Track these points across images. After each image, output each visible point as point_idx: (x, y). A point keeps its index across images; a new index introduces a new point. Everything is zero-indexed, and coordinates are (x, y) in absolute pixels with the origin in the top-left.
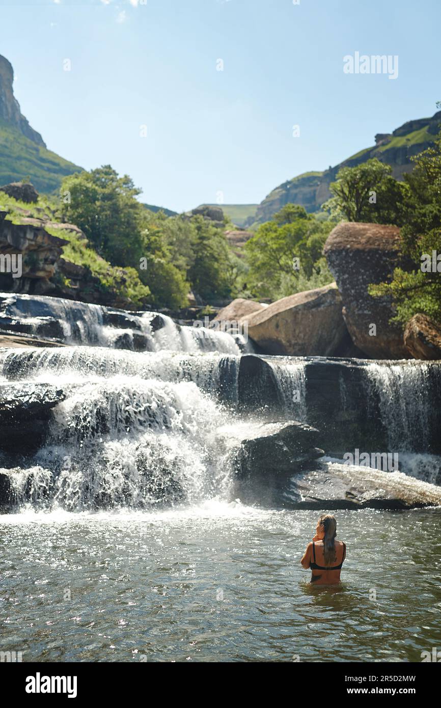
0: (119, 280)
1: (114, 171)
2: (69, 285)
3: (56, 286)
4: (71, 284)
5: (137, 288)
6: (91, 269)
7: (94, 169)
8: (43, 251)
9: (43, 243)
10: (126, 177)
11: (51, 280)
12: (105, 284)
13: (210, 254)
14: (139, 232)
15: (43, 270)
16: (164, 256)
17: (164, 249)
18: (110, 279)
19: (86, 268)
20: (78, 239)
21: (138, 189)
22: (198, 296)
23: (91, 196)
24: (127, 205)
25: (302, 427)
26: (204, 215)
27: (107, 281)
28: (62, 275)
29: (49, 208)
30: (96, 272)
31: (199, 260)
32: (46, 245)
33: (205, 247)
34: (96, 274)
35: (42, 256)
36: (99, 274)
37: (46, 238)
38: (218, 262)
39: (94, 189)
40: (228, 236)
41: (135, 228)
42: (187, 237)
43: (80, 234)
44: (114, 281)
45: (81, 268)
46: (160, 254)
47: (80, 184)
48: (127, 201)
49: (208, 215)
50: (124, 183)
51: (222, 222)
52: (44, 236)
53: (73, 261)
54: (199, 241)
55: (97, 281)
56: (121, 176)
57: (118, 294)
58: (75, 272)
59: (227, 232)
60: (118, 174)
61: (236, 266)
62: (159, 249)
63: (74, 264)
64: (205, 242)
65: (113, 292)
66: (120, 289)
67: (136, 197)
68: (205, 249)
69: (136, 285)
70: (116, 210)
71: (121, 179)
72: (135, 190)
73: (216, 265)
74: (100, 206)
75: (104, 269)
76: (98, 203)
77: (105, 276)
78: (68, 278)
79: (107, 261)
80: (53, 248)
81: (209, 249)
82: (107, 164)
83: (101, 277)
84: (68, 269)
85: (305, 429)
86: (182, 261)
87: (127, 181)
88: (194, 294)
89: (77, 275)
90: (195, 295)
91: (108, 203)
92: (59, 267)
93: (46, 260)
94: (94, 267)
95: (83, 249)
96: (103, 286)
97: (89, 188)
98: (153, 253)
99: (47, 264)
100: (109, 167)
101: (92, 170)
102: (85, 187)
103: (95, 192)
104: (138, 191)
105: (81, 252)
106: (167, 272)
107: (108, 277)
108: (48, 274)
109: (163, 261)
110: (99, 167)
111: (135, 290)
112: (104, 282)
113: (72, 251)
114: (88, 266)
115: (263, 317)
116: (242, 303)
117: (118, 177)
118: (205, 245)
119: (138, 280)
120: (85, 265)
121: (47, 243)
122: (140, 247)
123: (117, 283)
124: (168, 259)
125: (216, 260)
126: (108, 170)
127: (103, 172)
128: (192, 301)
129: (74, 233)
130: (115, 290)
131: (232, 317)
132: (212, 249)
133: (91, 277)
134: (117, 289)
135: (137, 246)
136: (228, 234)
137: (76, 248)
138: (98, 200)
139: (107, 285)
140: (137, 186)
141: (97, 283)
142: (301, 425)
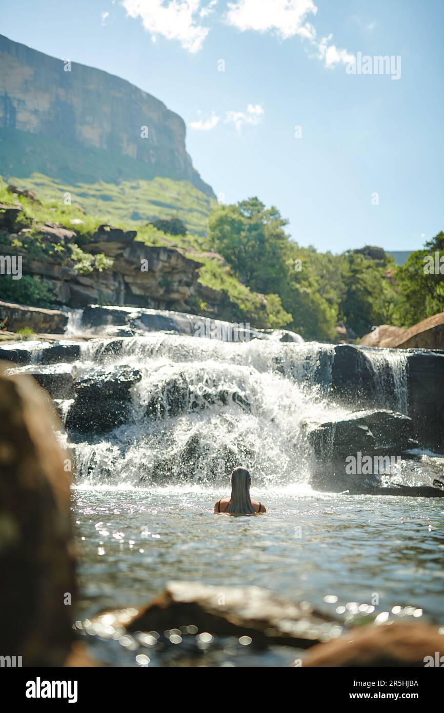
0: (258, 306)
1: (261, 203)
2: (205, 309)
3: (191, 309)
4: (207, 308)
5: (279, 316)
6: (229, 294)
7: (241, 201)
8: (177, 273)
9: (177, 265)
10: (273, 208)
11: (186, 302)
12: (243, 309)
13: (364, 287)
14: (284, 261)
15: (178, 291)
16: (310, 285)
17: (311, 279)
18: (249, 304)
19: (225, 293)
20: (220, 266)
21: (286, 220)
22: (351, 330)
23: (237, 227)
24: (272, 235)
25: (393, 415)
26: (364, 255)
27: (246, 306)
28: (197, 298)
29: (196, 241)
30: (235, 297)
31: (351, 294)
32: (179, 266)
33: (357, 281)
34: (235, 299)
35: (177, 278)
36: (238, 299)
37: (180, 261)
38: (372, 297)
39: (240, 221)
40: (389, 275)
41: (279, 258)
42: (337, 269)
43: (221, 262)
44: (253, 307)
45: (219, 292)
46: (306, 283)
47: (226, 216)
48: (272, 231)
49: (369, 254)
50: (271, 215)
51: (382, 261)
52: (178, 258)
53: (210, 286)
54: (351, 274)
55: (235, 306)
56: (268, 207)
57: (257, 319)
58: (212, 297)
59: (389, 270)
60: (264, 206)
61: (392, 302)
62: (306, 279)
63: (211, 289)
64: (358, 276)
65: (251, 317)
66: (258, 314)
67: (283, 228)
68: (359, 283)
69: (278, 312)
70: (262, 240)
71: (267, 211)
72: (282, 221)
73: (370, 300)
74: (245, 237)
75: (243, 294)
76: (243, 234)
77: (243, 301)
78: (204, 301)
79: (247, 286)
80: (187, 270)
81: (361, 282)
82: (253, 196)
83: (239, 302)
84: (205, 294)
85: (395, 417)
86: (333, 295)
87: (274, 212)
88: (346, 327)
89: (215, 299)
90: (347, 329)
91: (254, 233)
92: (196, 291)
93: (180, 282)
94: (232, 293)
95: (225, 277)
96: (241, 311)
97: (235, 219)
98: (299, 283)
99: (182, 286)
100: (256, 199)
101: (239, 202)
102: (231, 218)
103: (240, 223)
104: (285, 222)
105: (222, 279)
106: (313, 302)
107: (246, 302)
108: (182, 296)
109: (309, 290)
110: (247, 199)
111: (277, 318)
112: (242, 306)
113: (213, 277)
114: (226, 292)
115: (402, 339)
116: (386, 330)
117: (265, 209)
118: (358, 278)
119: (281, 308)
120: (223, 290)
121: (180, 264)
122: (285, 276)
123: (256, 308)
124: (314, 289)
125: (370, 294)
126: (254, 202)
127: (249, 204)
128: (343, 334)
129: (215, 260)
130: (253, 315)
131: (375, 343)
132: (365, 282)
133: (229, 302)
134: (255, 313)
135: (282, 275)
136: (389, 273)
137: (217, 275)
138: (243, 230)
139: (245, 310)
140: (283, 216)
141: (235, 308)
142: (392, 413)
